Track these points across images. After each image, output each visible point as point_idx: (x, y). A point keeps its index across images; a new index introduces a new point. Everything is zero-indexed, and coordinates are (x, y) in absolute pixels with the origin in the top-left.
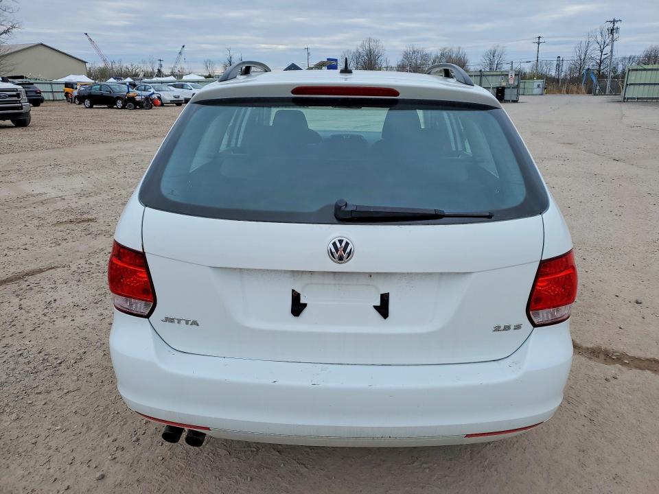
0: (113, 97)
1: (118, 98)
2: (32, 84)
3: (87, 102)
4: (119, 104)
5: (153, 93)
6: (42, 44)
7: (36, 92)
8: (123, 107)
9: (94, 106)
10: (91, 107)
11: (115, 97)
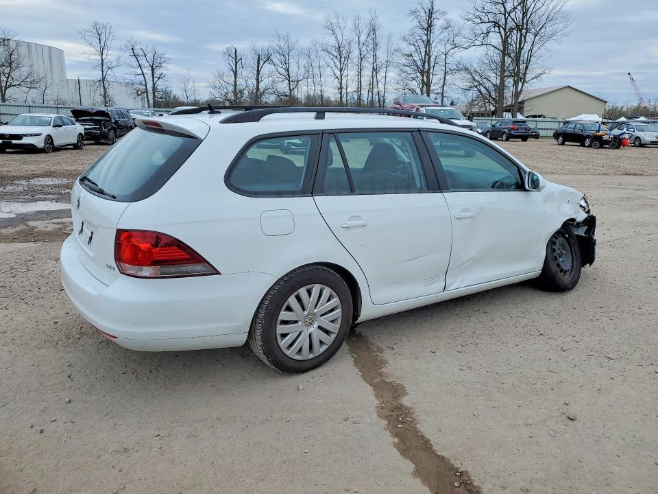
0: (583, 136)
1: (588, 136)
2: (525, 122)
3: (561, 139)
4: (588, 142)
5: (624, 133)
6: (569, 87)
7: (526, 129)
8: (590, 146)
9: (566, 143)
10: (563, 144)
11: (585, 135)
